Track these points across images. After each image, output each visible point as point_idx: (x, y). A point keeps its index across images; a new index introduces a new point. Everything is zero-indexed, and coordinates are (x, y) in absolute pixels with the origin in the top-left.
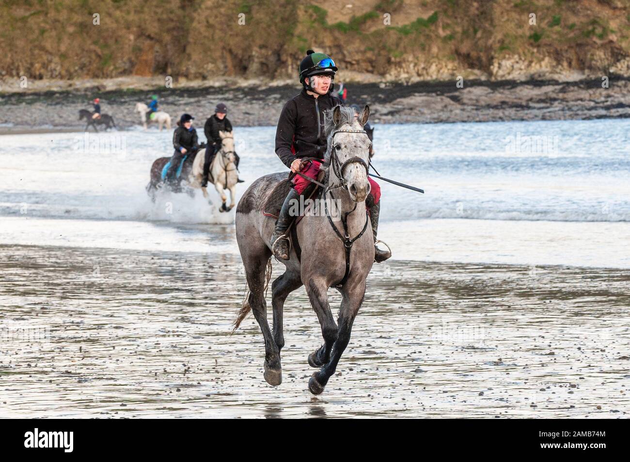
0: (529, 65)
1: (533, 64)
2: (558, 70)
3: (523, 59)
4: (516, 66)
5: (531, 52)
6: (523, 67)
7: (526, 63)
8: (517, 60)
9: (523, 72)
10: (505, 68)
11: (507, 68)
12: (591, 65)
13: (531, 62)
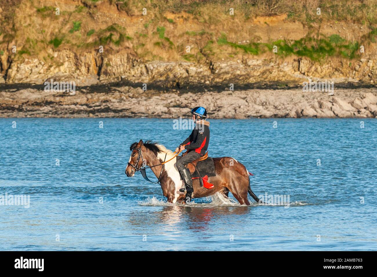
0: (48, 69)
1: (52, 69)
2: (75, 75)
3: (43, 63)
4: (35, 70)
5: (51, 57)
6: (42, 71)
7: (46, 67)
8: (37, 64)
9: (40, 76)
10: (23, 72)
11: (26, 72)
12: (106, 70)
13: (51, 66)
